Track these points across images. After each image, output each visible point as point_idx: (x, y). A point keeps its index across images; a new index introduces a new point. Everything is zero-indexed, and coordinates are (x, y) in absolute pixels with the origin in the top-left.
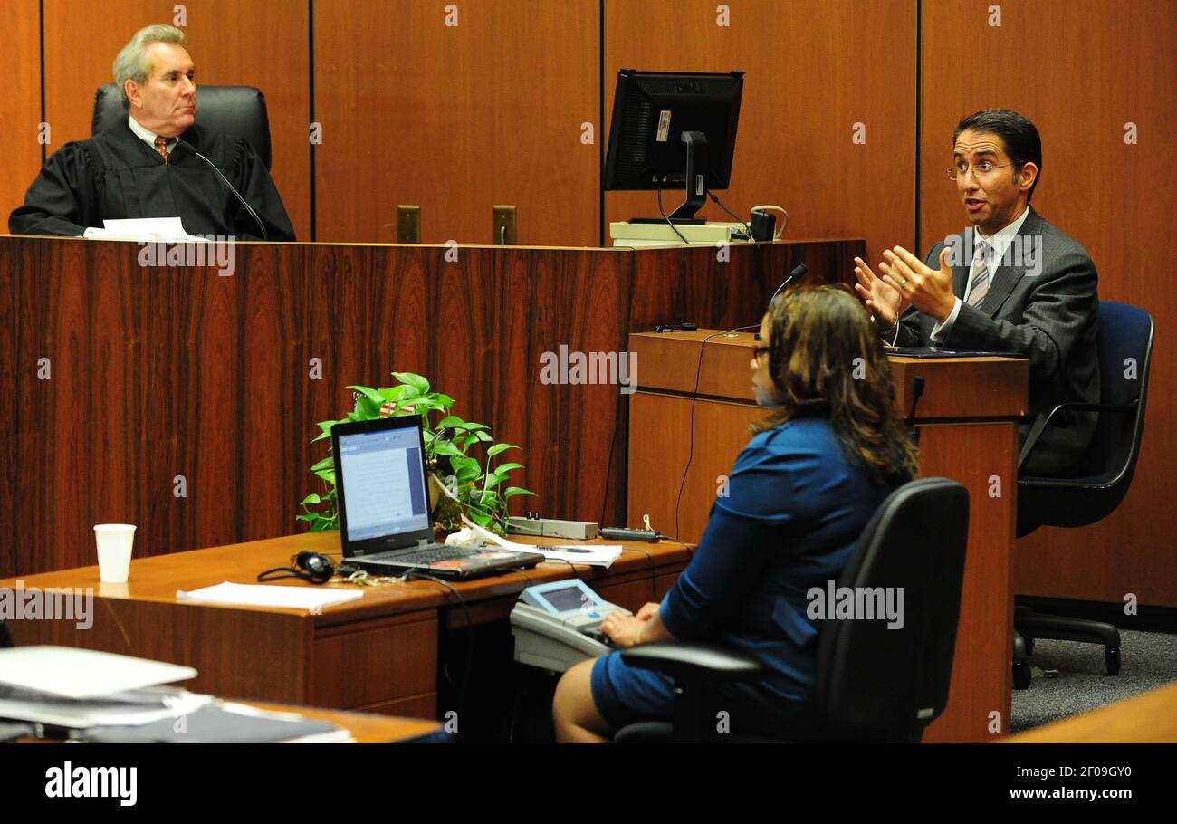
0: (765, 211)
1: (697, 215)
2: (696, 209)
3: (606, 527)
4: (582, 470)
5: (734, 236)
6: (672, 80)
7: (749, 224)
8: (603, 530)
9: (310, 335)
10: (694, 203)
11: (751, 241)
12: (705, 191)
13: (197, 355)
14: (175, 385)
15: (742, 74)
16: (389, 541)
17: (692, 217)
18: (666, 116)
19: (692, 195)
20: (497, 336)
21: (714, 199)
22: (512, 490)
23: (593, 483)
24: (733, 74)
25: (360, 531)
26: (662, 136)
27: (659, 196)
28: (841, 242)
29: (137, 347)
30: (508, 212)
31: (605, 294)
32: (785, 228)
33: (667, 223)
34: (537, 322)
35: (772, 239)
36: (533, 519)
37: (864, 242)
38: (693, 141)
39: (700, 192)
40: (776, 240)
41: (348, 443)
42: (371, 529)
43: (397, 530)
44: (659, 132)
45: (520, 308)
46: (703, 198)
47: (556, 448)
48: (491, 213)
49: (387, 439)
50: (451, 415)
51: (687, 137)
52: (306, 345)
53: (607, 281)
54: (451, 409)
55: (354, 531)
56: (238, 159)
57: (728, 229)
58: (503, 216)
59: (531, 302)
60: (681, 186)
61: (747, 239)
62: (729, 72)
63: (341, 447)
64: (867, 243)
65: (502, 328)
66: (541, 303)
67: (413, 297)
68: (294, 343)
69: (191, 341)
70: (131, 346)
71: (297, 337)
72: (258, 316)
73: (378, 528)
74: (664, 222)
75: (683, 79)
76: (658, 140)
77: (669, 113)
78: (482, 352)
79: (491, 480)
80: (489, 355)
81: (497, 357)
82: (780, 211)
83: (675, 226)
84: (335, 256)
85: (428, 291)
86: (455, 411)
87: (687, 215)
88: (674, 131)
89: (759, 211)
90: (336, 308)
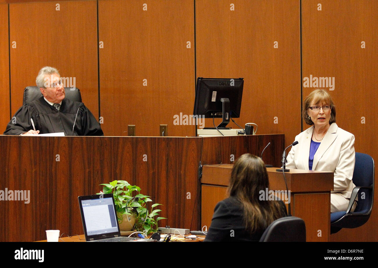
0: (250, 124)
1: (227, 126)
2: (226, 124)
3: (192, 230)
4: (186, 212)
5: (239, 133)
6: (217, 81)
7: (244, 129)
8: (192, 231)
9: (93, 167)
10: (225, 122)
11: (245, 135)
12: (229, 118)
13: (56, 174)
14: (48, 184)
15: (243, 79)
16: (103, 235)
17: (225, 127)
18: (215, 93)
19: (225, 120)
20: (156, 166)
21: (233, 121)
22: (159, 218)
23: (189, 216)
24: (240, 79)
25: (92, 232)
26: (214, 100)
27: (213, 120)
28: (276, 135)
29: (36, 172)
30: (165, 127)
31: (193, 152)
32: (257, 130)
33: (216, 129)
34: (170, 162)
35: (252, 134)
36: (168, 228)
37: (284, 135)
38: (225, 101)
39: (227, 119)
40: (254, 134)
41: (85, 202)
42: (96, 232)
43: (106, 232)
44: (212, 98)
45: (164, 157)
46: (229, 120)
47: (177, 205)
48: (159, 127)
49: (100, 201)
50: (140, 194)
51: (223, 100)
52: (92, 171)
53: (193, 148)
54: (140, 191)
55: (90, 232)
56: (82, 111)
57: (237, 131)
58: (163, 128)
59: (168, 155)
60: (221, 117)
61: (243, 134)
62: (238, 78)
63: (82, 204)
64: (286, 136)
65: (158, 164)
66: (171, 155)
67: (128, 154)
68: (88, 170)
69: (53, 170)
70: (33, 172)
71: (89, 168)
72: (76, 161)
73: (98, 231)
74: (215, 129)
75: (221, 81)
76: (212, 101)
77: (216, 92)
78: (151, 173)
79: (152, 215)
80: (154, 173)
81: (156, 174)
82: (255, 125)
83: (219, 130)
84: (101, 141)
85: (133, 152)
86: (142, 192)
87: (223, 126)
88: (218, 98)
89: (248, 125)
90: (102, 159)
